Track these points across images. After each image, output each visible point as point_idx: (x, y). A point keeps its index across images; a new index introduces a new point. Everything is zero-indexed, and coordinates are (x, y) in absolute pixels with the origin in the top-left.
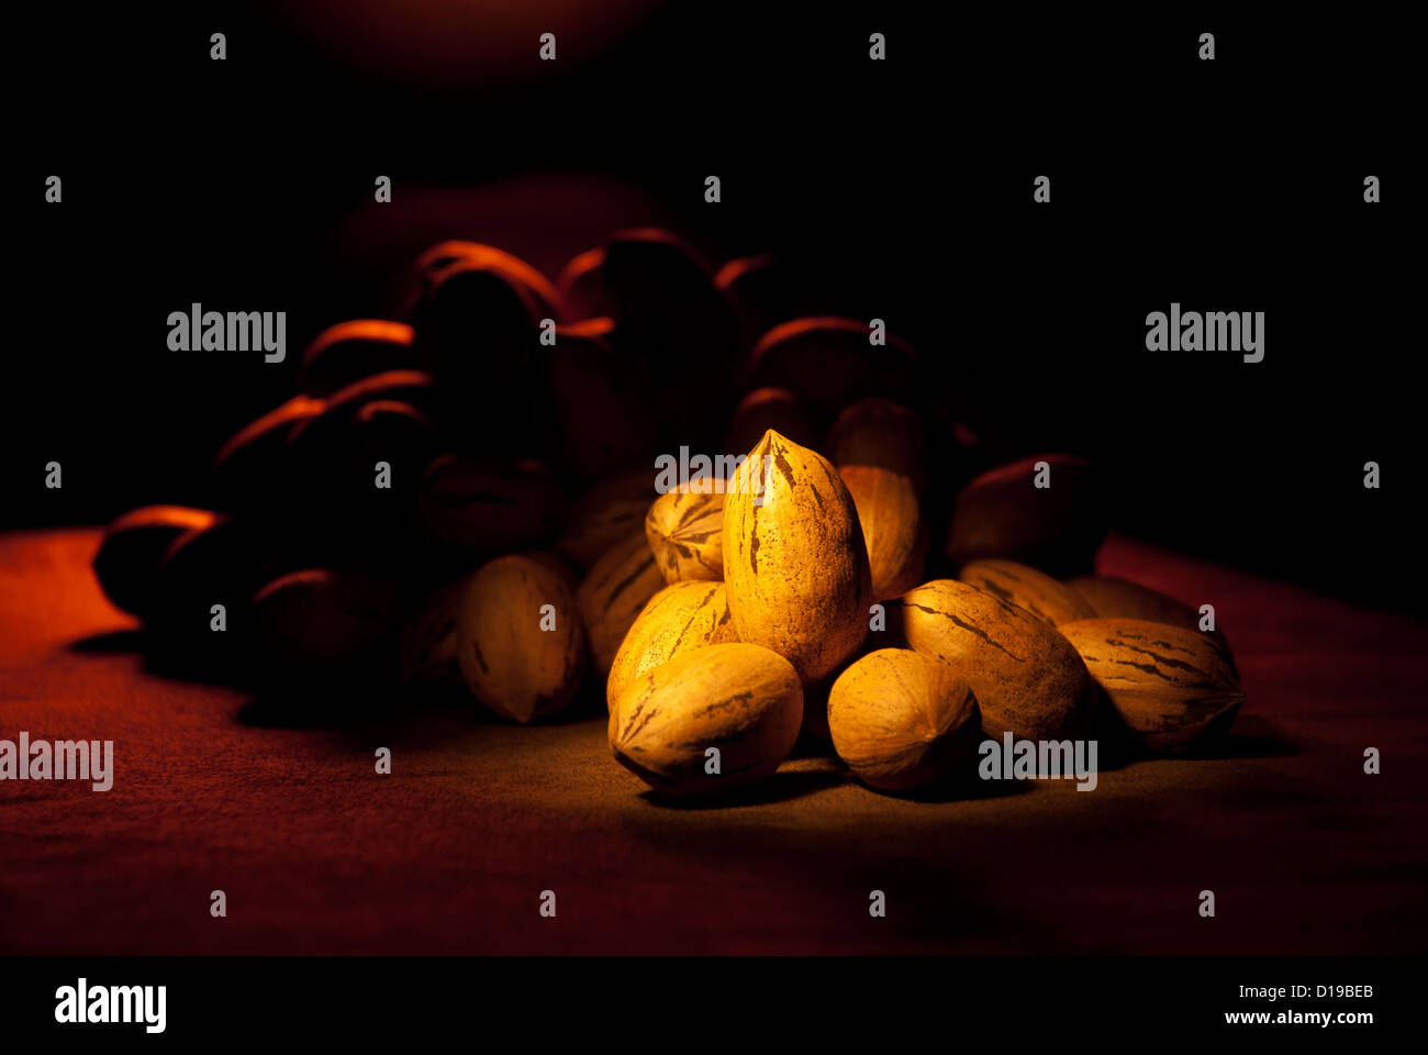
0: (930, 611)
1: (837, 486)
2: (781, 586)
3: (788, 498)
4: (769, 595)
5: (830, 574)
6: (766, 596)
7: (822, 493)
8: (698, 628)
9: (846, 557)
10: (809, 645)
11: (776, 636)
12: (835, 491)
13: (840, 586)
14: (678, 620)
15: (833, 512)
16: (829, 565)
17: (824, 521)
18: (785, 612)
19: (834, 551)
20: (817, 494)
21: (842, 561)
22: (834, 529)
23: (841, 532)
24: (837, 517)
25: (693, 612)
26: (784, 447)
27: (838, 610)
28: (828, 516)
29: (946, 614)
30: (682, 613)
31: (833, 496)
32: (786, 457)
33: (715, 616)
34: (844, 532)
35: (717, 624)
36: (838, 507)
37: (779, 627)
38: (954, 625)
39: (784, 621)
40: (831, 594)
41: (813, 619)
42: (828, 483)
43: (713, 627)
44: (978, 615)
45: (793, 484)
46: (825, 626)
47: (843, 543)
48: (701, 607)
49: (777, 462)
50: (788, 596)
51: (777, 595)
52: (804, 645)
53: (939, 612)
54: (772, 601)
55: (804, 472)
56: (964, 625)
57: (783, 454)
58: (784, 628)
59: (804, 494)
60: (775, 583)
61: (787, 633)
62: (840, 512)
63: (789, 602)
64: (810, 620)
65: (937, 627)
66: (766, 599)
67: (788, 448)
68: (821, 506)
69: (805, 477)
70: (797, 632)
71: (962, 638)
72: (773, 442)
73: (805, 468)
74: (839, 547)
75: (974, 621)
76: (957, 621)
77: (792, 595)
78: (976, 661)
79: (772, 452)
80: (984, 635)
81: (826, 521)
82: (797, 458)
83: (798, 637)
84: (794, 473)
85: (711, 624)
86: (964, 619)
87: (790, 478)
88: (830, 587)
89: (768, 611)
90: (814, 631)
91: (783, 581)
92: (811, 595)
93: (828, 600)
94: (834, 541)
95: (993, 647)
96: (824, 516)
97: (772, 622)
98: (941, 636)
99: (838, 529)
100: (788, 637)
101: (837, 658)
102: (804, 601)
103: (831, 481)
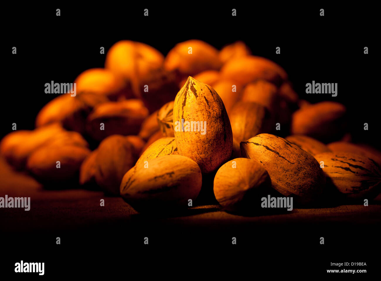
0: (257, 144)
1: (215, 97)
2: (193, 136)
3: (195, 102)
4: (189, 140)
5: (212, 130)
6: (188, 140)
7: (208, 100)
8: (165, 152)
9: (219, 124)
10: (206, 159)
11: (193, 156)
12: (214, 99)
13: (216, 135)
14: (158, 149)
15: (213, 107)
16: (212, 127)
17: (209, 110)
18: (196, 146)
19: (214, 122)
20: (206, 100)
21: (218, 125)
22: (214, 113)
23: (217, 114)
24: (215, 108)
25: (164, 146)
26: (194, 83)
27: (217, 144)
28: (211, 108)
29: (263, 145)
30: (160, 147)
31: (213, 100)
32: (194, 86)
33: (173, 148)
34: (218, 114)
35: (173, 150)
36: (215, 105)
37: (194, 152)
38: (266, 149)
39: (196, 149)
40: (213, 138)
41: (207, 148)
42: (211, 96)
43: (171, 152)
44: (276, 146)
45: (197, 96)
46: (212, 151)
47: (217, 118)
48: (168, 144)
49: (191, 88)
50: (196, 140)
51: (192, 140)
52: (204, 159)
53: (261, 145)
54: (190, 142)
55: (201, 92)
56: (270, 150)
57: (194, 85)
58: (196, 153)
59: (201, 100)
60: (191, 135)
61: (197, 154)
62: (216, 106)
63: (197, 142)
64: (205, 149)
65: (260, 150)
66: (188, 142)
67: (195, 83)
68: (208, 105)
69: (201, 93)
70: (201, 154)
71: (269, 154)
72: (190, 81)
73: (202, 90)
74: (216, 120)
75: (274, 148)
76: (268, 148)
77: (198, 139)
78: (275, 163)
79: (189, 85)
80: (278, 153)
81: (211, 110)
82: (199, 86)
83: (201, 156)
84: (197, 92)
85: (171, 151)
86: (270, 148)
87: (195, 94)
88: (213, 136)
89: (189, 146)
90: (208, 153)
91: (194, 134)
92: (206, 139)
93: (212, 141)
94: (214, 118)
95: (281, 158)
96: (210, 108)
97: (191, 150)
98: (261, 154)
99: (215, 113)
100: (198, 156)
101: (218, 163)
102: (203, 141)
103: (212, 95)
